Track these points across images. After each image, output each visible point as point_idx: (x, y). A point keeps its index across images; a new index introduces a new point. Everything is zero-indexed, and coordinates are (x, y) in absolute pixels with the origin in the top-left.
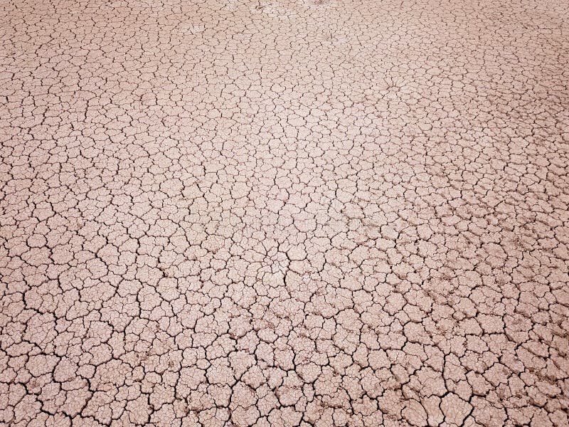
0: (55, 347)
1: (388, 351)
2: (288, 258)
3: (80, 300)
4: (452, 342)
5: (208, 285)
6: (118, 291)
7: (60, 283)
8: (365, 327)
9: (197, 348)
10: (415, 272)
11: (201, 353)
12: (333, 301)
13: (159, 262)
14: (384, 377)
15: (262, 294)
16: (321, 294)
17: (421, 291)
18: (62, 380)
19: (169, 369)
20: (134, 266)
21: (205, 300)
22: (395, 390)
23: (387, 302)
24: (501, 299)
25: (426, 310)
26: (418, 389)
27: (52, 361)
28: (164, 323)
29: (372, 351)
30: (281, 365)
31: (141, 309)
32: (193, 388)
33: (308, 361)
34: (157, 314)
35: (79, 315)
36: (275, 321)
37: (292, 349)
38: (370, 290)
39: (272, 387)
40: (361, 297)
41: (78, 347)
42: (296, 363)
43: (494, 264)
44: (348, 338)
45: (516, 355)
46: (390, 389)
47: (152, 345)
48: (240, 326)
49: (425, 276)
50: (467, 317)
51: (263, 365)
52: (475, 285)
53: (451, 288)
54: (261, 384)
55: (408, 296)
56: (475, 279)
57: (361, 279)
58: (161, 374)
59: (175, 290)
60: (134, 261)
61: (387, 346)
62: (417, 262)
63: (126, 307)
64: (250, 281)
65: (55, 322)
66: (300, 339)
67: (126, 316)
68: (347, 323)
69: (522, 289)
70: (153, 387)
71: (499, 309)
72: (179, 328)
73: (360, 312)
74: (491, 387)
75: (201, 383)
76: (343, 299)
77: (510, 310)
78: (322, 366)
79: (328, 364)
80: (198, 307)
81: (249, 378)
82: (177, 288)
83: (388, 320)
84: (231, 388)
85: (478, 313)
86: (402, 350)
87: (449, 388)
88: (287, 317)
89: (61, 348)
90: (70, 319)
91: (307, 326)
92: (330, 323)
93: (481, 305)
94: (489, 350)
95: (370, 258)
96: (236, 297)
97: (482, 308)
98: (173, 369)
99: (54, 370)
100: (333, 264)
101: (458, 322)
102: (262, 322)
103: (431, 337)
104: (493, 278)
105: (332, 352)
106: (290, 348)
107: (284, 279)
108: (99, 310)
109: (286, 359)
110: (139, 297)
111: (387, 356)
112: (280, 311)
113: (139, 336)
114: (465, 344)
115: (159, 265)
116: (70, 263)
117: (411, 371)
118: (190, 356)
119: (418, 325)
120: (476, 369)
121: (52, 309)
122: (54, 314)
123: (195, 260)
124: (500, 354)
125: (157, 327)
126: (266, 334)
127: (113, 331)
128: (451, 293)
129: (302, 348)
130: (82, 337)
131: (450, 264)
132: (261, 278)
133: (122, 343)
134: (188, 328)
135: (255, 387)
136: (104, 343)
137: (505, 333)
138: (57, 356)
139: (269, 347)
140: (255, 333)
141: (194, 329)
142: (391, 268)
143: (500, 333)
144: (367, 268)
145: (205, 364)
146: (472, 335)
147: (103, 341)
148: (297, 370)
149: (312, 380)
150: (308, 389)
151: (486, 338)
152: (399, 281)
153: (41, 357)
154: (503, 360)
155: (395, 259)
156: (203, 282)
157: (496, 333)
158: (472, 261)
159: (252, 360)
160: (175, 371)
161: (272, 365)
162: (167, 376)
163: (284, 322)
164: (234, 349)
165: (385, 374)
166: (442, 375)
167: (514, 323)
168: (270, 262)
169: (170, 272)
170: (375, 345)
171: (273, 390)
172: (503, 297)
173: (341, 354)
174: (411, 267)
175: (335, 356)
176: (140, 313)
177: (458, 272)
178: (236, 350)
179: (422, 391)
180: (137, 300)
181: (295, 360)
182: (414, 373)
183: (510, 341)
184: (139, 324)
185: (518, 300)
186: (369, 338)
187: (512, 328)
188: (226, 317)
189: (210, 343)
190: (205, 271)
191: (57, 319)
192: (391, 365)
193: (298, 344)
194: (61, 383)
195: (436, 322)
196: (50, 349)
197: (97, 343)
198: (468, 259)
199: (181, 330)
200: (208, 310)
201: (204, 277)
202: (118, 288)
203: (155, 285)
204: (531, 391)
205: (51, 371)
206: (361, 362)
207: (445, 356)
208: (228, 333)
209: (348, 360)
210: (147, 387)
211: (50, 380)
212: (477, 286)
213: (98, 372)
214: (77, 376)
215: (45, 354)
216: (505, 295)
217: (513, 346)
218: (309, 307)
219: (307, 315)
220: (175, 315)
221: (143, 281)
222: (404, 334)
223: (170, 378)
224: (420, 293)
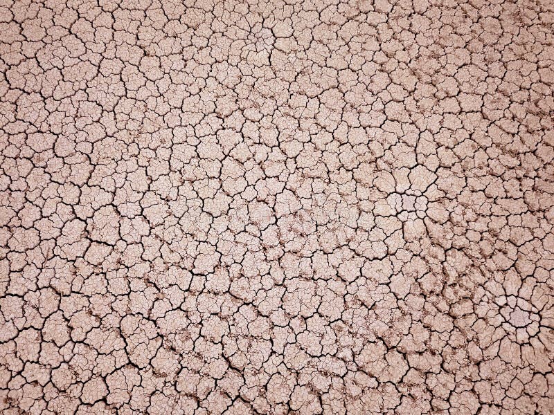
0: (50, 125)
1: (367, 128)
2: (274, 35)
3: (63, 80)
4: (429, 120)
5: (191, 64)
6: (100, 70)
7: (39, 63)
8: (348, 106)
9: (186, 126)
10: (404, 50)
11: (190, 131)
12: (318, 80)
13: (138, 39)
14: (361, 152)
15: (247, 74)
16: (306, 74)
17: (407, 70)
18: (64, 156)
19: (162, 145)
20: (113, 44)
21: (190, 79)
22: (370, 163)
23: (372, 81)
24: (486, 78)
25: (409, 89)
26: (390, 162)
27: (51, 139)
28: (151, 103)
29: (352, 129)
30: (266, 142)
31: (126, 89)
32: (185, 162)
33: (291, 138)
34: (143, 94)
35: (66, 95)
36: (260, 101)
37: (277, 128)
38: (356, 69)
39: (258, 161)
40: (347, 77)
41: (72, 125)
42: (280, 140)
43: (486, 41)
44: (331, 117)
45: (487, 132)
46: (365, 162)
47: (142, 124)
48: (226, 105)
49: (414, 54)
50: (448, 96)
51: (250, 142)
52: (462, 64)
53: (437, 67)
54: (248, 159)
55: (394, 75)
56: (464, 56)
57: (348, 57)
58: (155, 150)
59: (159, 69)
60: (111, 38)
61: (367, 124)
62: (407, 38)
63: (111, 87)
64: (235, 60)
65: (44, 101)
66: (284, 118)
67: (112, 96)
68: (331, 102)
69: (509, 68)
70: (149, 161)
71: (482, 89)
72: (167, 108)
73: (344, 92)
74: (457, 160)
75: (193, 157)
76: (329, 78)
77: (491, 90)
78: (304, 143)
79: (310, 141)
80: (183, 87)
81: (237, 154)
82: (160, 67)
83: (370, 99)
84: (221, 162)
85: (459, 92)
86: (380, 127)
87: (419, 161)
88: (272, 97)
89: (55, 126)
90: (58, 99)
91: (291, 105)
92: (314, 102)
93: (465, 84)
94: (463, 127)
95: (359, 35)
96: (221, 77)
97: (465, 88)
98: (165, 145)
99: (54, 147)
100: (321, 42)
101: (438, 101)
102: (248, 102)
103: (410, 115)
104: (483, 56)
105: (314, 129)
106: (275, 127)
107: (269, 58)
108: (85, 90)
109: (270, 136)
110: (123, 77)
111: (366, 133)
112: (265, 91)
113: (129, 115)
114: (441, 122)
115: (139, 43)
116: (45, 40)
117: (387, 146)
118: (180, 134)
119: (399, 104)
120: (446, 145)
121: (37, 88)
122: (41, 94)
123: (175, 37)
124: (473, 131)
125: (146, 106)
126: (252, 113)
127: (103, 111)
128: (437, 72)
129: (286, 127)
130: (74, 116)
131: (442, 41)
132: (245, 57)
133: (114, 122)
134: (175, 108)
135: (243, 162)
136: (96, 122)
137: (481, 112)
138: (54, 134)
139: (255, 126)
140: (241, 112)
141: (181, 108)
142: (380, 45)
143: (477, 112)
144: (355, 46)
145: (194, 141)
146: (450, 113)
147: (95, 120)
148: (281, 146)
149: (295, 155)
150: (291, 163)
151: (463, 116)
152: (387, 59)
153: (38, 135)
154: (473, 137)
155: (386, 35)
156: (186, 61)
157: (473, 111)
158: (464, 37)
159: (238, 137)
160: (167, 147)
161: (258, 142)
162: (160, 152)
163: (269, 102)
164: (221, 127)
165: (363, 149)
166: (415, 150)
167: (492, 102)
168: (255, 40)
169: (150, 50)
170: (355, 123)
171: (259, 164)
172: (488, 76)
173: (322, 132)
174: (400, 44)
175: (316, 134)
176: (127, 93)
177: (447, 50)
178: (224, 129)
179: (394, 164)
180: (121, 80)
181: (280, 137)
182: (389, 148)
183: (484, 118)
184: (127, 104)
185: (502, 79)
186: (351, 117)
187: (490, 107)
188: (212, 96)
189: (198, 122)
190: (187, 49)
191: (45, 99)
192: (369, 141)
193: (282, 122)
194: (63, 158)
195: (417, 101)
196: (45, 128)
197: (89, 122)
198: (461, 35)
199: (169, 110)
200: (194, 90)
201: (187, 55)
202: (99, 67)
203: (137, 64)
204: (493, 163)
205: (51, 147)
206: (341, 138)
207: (421, 132)
208: (214, 112)
209: (329, 137)
210: (143, 162)
211: (52, 155)
212: (464, 65)
213: (95, 148)
214: (76, 151)
215: (43, 133)
216: (491, 74)
217: (486, 123)
218: (294, 87)
219: (292, 94)
220: (161, 95)
221: (124, 60)
222: (384, 113)
223: (163, 153)
224: (406, 72)
